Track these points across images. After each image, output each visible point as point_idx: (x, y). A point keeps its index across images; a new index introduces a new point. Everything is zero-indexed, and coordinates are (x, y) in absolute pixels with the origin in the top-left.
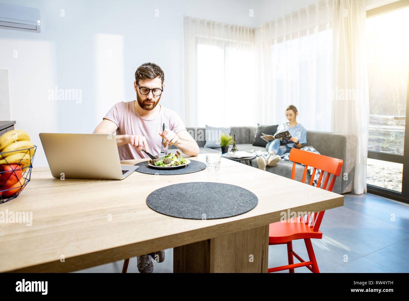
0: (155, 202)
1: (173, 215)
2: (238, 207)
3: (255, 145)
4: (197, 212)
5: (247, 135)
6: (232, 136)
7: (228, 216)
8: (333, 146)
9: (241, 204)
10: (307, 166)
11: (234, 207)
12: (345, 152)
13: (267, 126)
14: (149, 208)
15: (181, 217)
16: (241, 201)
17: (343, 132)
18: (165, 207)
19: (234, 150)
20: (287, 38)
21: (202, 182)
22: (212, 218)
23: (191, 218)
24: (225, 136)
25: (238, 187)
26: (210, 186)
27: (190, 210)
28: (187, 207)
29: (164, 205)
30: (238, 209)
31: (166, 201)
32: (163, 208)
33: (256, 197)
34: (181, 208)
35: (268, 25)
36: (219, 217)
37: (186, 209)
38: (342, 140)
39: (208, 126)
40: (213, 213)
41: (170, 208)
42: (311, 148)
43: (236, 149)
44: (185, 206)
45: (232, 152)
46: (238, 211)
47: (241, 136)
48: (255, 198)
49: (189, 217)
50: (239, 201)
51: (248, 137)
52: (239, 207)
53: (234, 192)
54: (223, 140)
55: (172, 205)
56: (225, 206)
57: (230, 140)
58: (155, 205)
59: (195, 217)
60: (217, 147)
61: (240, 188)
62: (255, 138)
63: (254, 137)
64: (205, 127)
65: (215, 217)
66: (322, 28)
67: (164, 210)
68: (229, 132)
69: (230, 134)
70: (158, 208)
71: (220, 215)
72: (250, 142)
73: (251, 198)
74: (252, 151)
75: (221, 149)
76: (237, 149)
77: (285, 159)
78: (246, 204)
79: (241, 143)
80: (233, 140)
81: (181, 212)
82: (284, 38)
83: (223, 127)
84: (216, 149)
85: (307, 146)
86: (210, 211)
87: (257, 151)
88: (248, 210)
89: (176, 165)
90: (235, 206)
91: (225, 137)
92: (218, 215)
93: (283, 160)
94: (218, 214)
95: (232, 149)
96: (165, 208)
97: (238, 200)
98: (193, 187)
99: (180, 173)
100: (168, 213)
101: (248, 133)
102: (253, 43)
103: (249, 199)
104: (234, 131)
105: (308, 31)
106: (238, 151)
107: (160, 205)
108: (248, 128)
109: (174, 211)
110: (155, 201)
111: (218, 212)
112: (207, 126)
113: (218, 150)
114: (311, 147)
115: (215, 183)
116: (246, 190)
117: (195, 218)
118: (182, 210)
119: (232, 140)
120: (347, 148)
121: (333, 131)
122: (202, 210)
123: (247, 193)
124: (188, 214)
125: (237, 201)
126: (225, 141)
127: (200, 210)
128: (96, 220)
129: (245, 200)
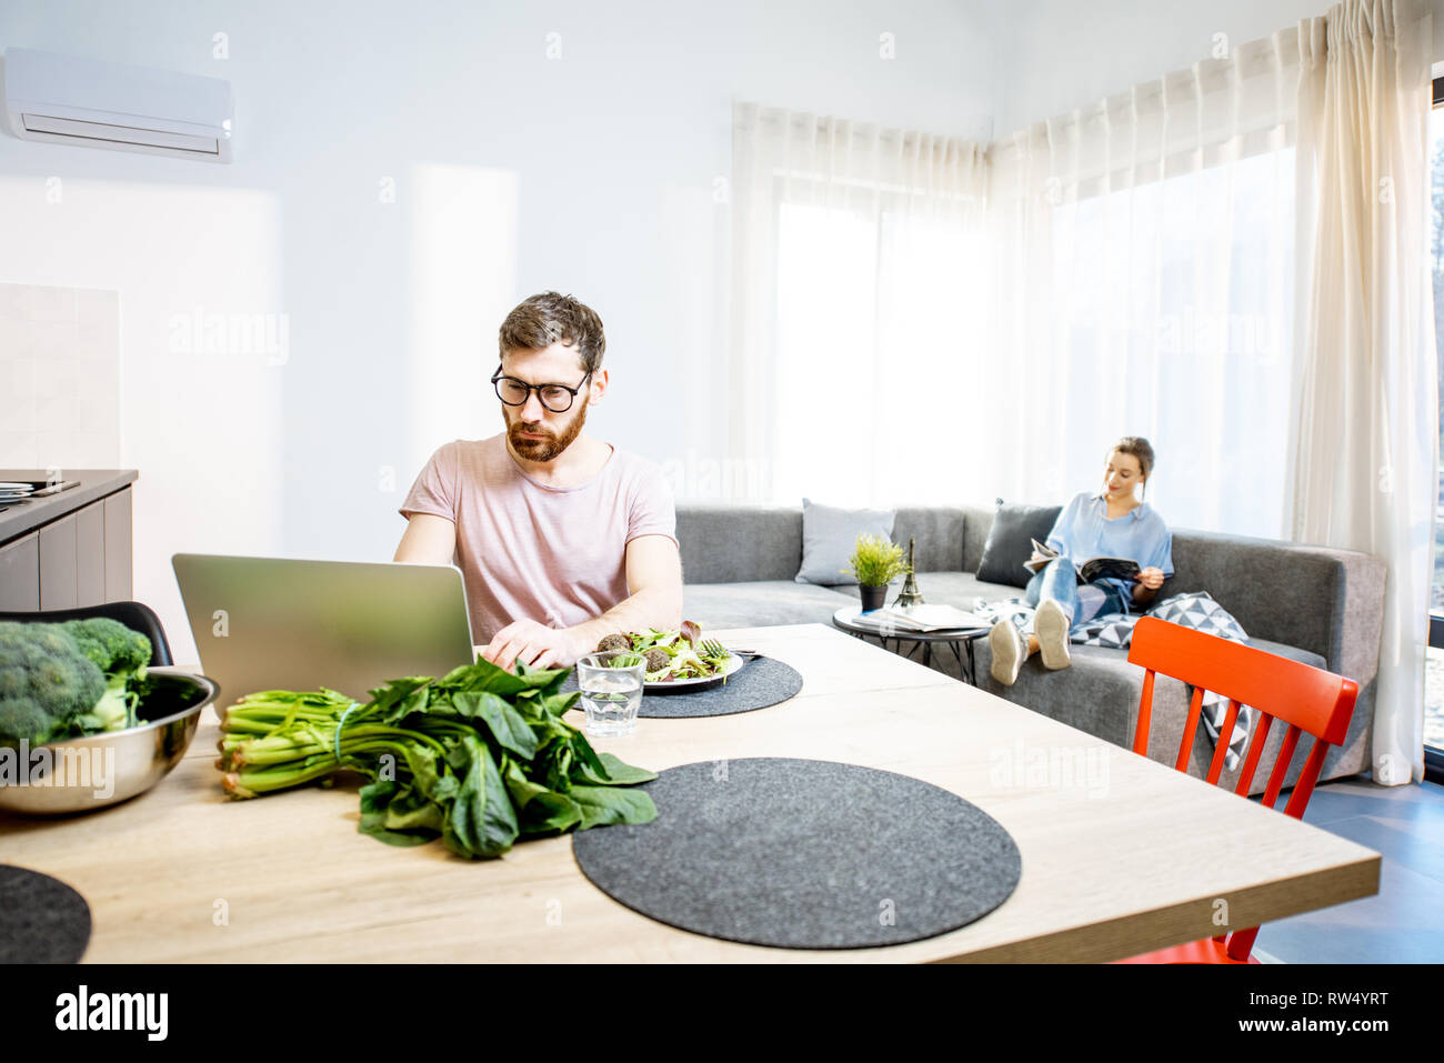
0: (607, 849)
1: (676, 922)
2: (938, 892)
3: (987, 577)
4: (773, 911)
5: (954, 540)
6: (902, 546)
7: (900, 938)
8: (1291, 593)
9: (952, 876)
10: (1202, 691)
11: (923, 892)
12: (1341, 621)
13: (1034, 509)
14: (581, 878)
15: (710, 932)
16: (954, 864)
17: (1332, 541)
18: (647, 877)
19: (906, 599)
20: (1117, 181)
21: (791, 760)
22: (837, 944)
23: (748, 936)
24: (877, 545)
25: (937, 789)
26: (824, 779)
27: (744, 898)
28: (732, 881)
29: (642, 865)
30: (940, 904)
31: (648, 846)
32: (638, 883)
33: (1013, 846)
34: (708, 882)
35: (1045, 135)
36: (864, 941)
37: (729, 891)
38: (1328, 575)
39: (813, 501)
40: (838, 915)
41: (665, 884)
42: (1202, 600)
43: (915, 594)
44: (724, 874)
45: (899, 605)
46: (942, 912)
47: (931, 542)
48: (1009, 849)
49: (741, 936)
50: (942, 861)
51: (958, 545)
52: (943, 892)
53: (919, 813)
54: (869, 562)
55: (673, 866)
56: (887, 886)
57: (892, 561)
58: (608, 863)
59: (767, 936)
60: (842, 581)
61: (945, 794)
62: (985, 553)
63: (983, 547)
64: (802, 505)
65: (847, 936)
66: (1254, 143)
67: (642, 892)
68: (890, 526)
69: (893, 537)
70: (616, 882)
71: (868, 932)
72: (968, 564)
73: (990, 848)
74: (977, 602)
75: (857, 591)
76: (919, 596)
77: (1102, 639)
78: (974, 876)
79: (931, 567)
80: (904, 562)
81: (710, 905)
82: (1106, 183)
83: (866, 510)
84: (838, 591)
85: (1187, 592)
86: (828, 908)
87: (993, 602)
88: (984, 909)
89: (690, 675)
90: (926, 889)
91: (876, 549)
92: (860, 930)
93: (1096, 642)
94: (858, 923)
95: (901, 596)
96: (643, 880)
97: (940, 854)
98: (758, 781)
99: (707, 713)
100: (657, 907)
101: (957, 531)
102: (985, 199)
103: (982, 854)
104: (907, 526)
105: (1199, 156)
106: (923, 602)
107: (625, 866)
108: (960, 513)
109: (682, 898)
110: (607, 845)
111: (859, 916)
112: (806, 503)
113: (846, 593)
114: (1205, 596)
115: (843, 765)
116: (969, 805)
117: (765, 941)
118: (711, 897)
119: (901, 561)
120: (1347, 605)
121: (1289, 538)
122: (793, 897)
123: (971, 820)
124: (737, 915)
125: (933, 860)
126: (874, 565)
127: (784, 899)
128: (374, 927)
129: (967, 857)
